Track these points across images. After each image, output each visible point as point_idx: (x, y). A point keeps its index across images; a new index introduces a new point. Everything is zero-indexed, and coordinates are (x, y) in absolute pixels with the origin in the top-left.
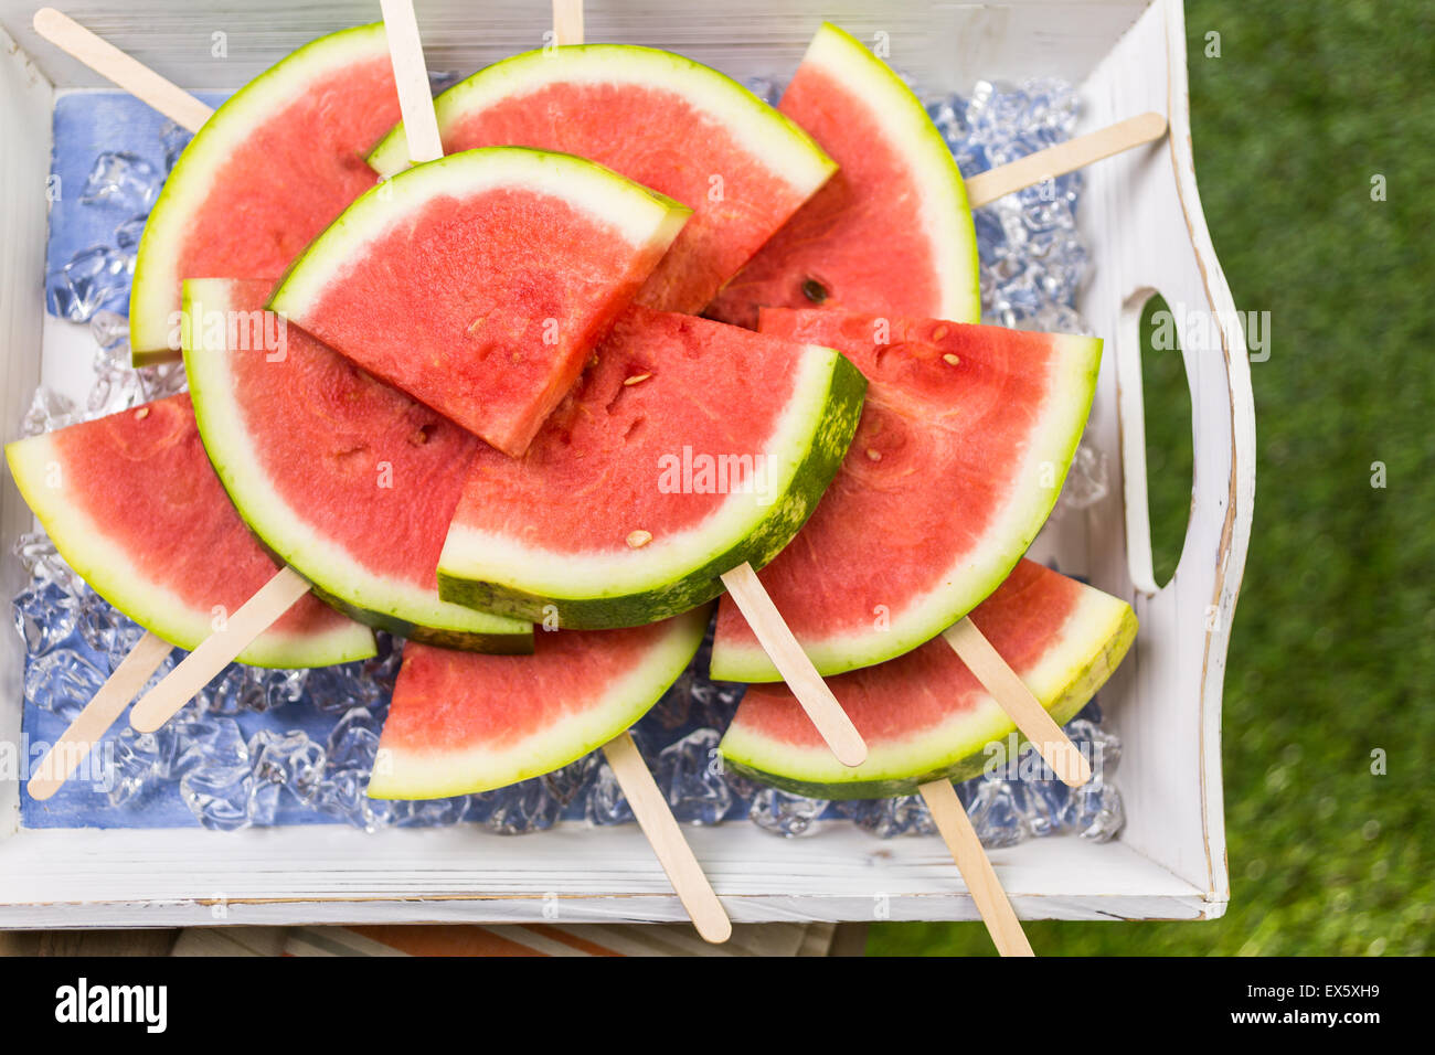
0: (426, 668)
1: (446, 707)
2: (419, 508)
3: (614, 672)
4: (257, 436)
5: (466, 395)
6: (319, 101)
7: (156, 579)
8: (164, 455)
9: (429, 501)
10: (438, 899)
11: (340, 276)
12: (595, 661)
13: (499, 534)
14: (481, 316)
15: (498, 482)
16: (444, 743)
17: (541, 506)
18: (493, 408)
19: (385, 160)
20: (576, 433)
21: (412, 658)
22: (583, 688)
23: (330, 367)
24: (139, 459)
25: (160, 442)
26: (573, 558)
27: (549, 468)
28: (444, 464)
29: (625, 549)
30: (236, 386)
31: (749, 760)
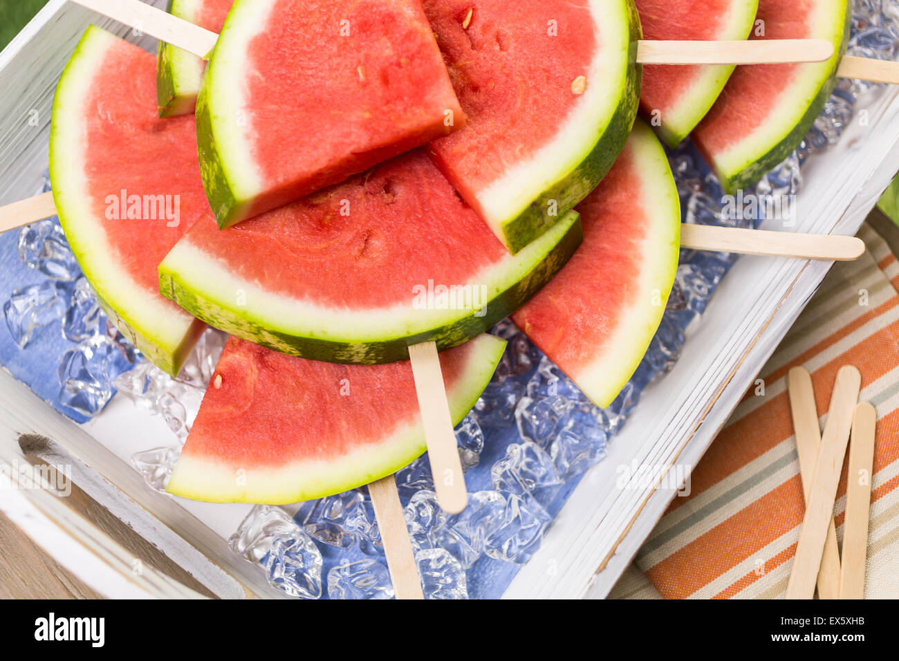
0: (541, 316)
1: (578, 318)
2: (439, 227)
3: (634, 197)
4: (307, 296)
5: (405, 110)
6: (99, 117)
7: (342, 450)
8: (260, 387)
9: (437, 218)
10: (709, 411)
11: (252, 142)
12: (617, 203)
13: (507, 171)
14: (357, 67)
15: (471, 149)
16: (605, 335)
17: (510, 132)
18: (428, 98)
19: (186, 82)
20: (475, 78)
21: (527, 320)
22: (630, 222)
23: (296, 218)
24: (249, 404)
25: (248, 383)
26: (560, 135)
27: (486, 110)
28: (419, 193)
29: (579, 99)
30: (260, 286)
31: (748, 162)
